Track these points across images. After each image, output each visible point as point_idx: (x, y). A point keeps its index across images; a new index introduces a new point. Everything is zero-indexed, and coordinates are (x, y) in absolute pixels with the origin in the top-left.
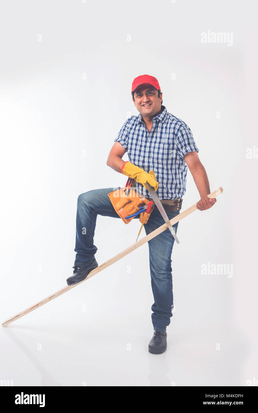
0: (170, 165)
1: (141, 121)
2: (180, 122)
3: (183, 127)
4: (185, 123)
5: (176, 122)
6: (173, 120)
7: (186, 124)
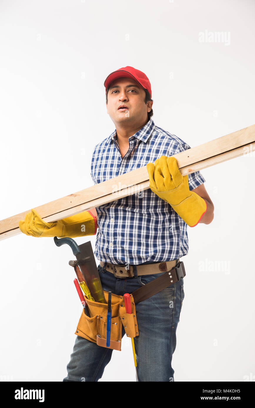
0: (153, 207)
1: (113, 139)
2: (174, 139)
3: (179, 149)
4: (182, 141)
5: (167, 140)
6: (163, 138)
7: (185, 142)
